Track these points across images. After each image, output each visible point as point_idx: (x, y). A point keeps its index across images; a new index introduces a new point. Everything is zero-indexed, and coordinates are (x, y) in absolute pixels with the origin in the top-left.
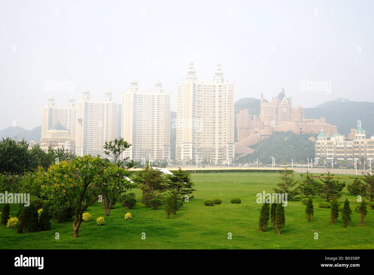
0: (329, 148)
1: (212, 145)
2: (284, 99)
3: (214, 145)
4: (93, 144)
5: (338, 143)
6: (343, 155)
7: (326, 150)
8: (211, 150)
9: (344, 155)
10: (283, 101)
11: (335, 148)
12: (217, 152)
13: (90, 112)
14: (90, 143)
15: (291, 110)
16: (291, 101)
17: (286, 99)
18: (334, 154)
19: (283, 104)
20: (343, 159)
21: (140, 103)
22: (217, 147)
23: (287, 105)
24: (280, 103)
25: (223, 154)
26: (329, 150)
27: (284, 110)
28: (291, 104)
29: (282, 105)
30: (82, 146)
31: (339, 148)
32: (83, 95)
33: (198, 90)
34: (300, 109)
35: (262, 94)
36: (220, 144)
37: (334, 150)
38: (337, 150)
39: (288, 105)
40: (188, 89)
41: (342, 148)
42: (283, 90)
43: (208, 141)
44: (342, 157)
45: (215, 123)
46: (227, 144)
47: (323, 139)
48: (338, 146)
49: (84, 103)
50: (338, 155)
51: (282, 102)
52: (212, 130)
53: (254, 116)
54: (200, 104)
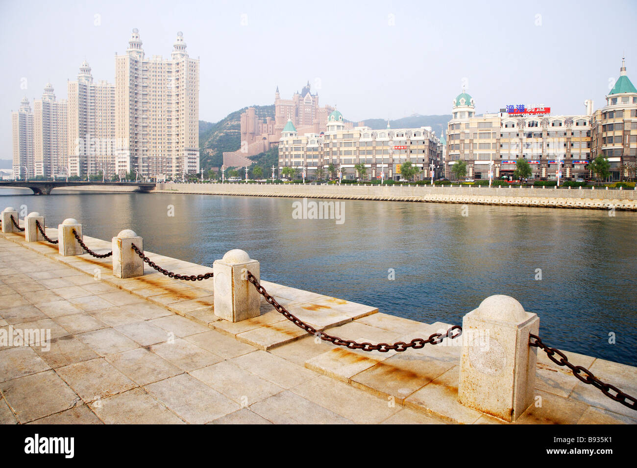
0: (297, 149)
1: (166, 153)
2: (307, 96)
3: (170, 153)
4: (59, 158)
5: (309, 140)
6: (316, 160)
7: (292, 153)
8: (165, 160)
9: (318, 161)
10: (305, 98)
11: (305, 150)
12: (174, 164)
13: (54, 115)
14: (56, 156)
15: (316, 109)
16: (318, 98)
17: (310, 96)
18: (303, 159)
19: (306, 103)
20: (316, 168)
21: (93, 98)
22: (174, 155)
23: (311, 104)
24: (303, 100)
25: (181, 166)
26: (296, 153)
27: (308, 110)
28: (318, 102)
29: (304, 104)
30: (42, 160)
31: (309, 150)
32: (44, 94)
33: (143, 70)
34: (328, 108)
35: (277, 88)
36: (178, 151)
37: (303, 153)
38: (308, 153)
39: (313, 104)
40: (123, 68)
41: (314, 149)
42: (308, 85)
43: (160, 147)
44: (314, 164)
45: (171, 119)
46: (186, 150)
47: (289, 135)
48: (309, 146)
49: (42, 103)
50: (309, 160)
51: (305, 100)
52: (166, 131)
53: (267, 118)
54: (146, 91)
